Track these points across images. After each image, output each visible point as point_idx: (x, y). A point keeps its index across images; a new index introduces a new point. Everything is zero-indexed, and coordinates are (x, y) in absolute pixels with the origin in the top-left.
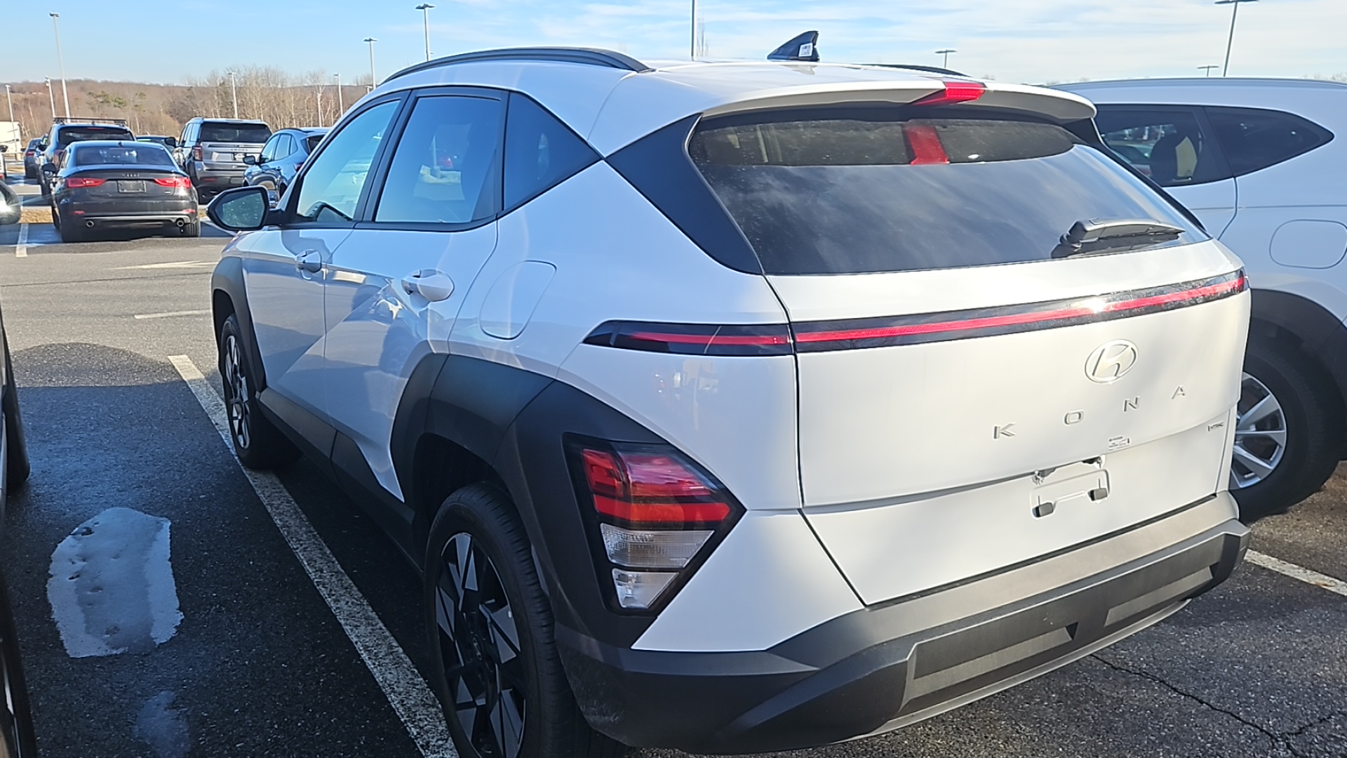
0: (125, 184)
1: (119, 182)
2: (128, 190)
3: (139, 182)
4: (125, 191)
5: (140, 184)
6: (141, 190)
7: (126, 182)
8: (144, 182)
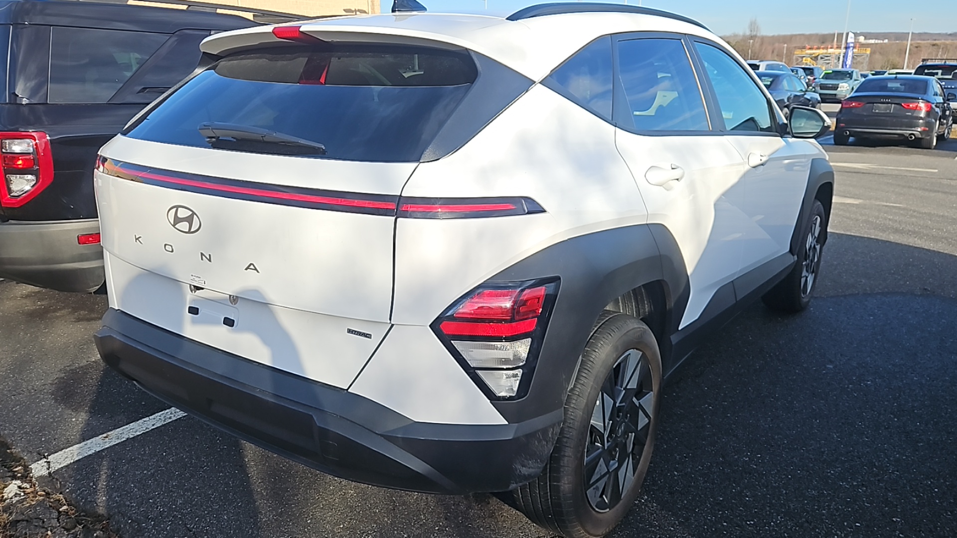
0: (878, 106)
1: (875, 104)
2: (879, 110)
3: (890, 105)
4: (877, 111)
5: (889, 106)
6: (888, 111)
7: (879, 105)
8: (893, 105)
